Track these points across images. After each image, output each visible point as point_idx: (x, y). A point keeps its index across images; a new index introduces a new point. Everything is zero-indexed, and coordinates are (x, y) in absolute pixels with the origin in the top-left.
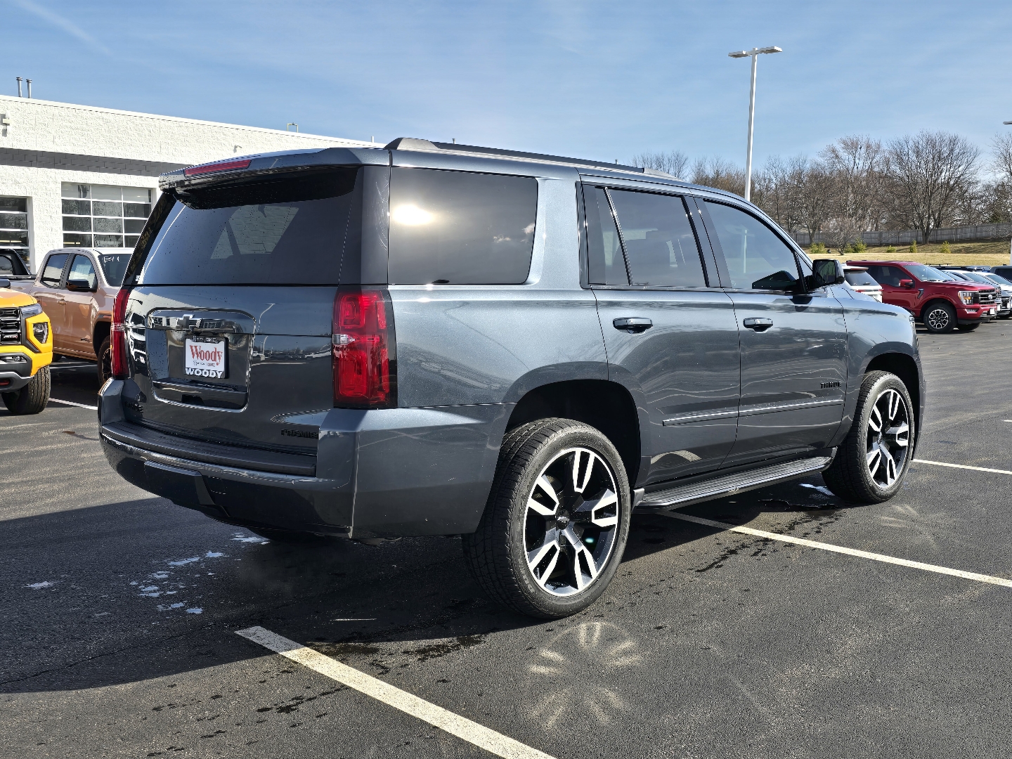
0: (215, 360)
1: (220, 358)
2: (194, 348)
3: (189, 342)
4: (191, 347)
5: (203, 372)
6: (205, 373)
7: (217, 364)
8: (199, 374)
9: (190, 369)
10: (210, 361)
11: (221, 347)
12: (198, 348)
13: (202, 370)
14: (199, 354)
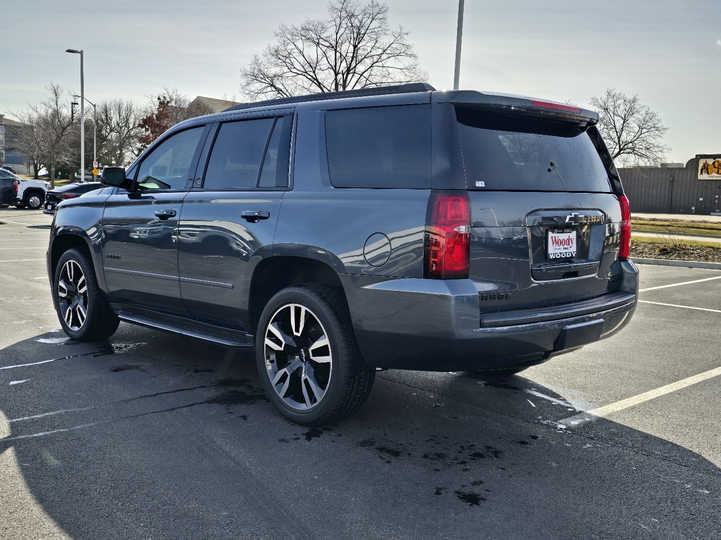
0: (569, 245)
1: (572, 243)
2: (554, 238)
3: (550, 234)
4: (552, 237)
5: (562, 254)
6: (564, 255)
7: (571, 247)
8: (559, 257)
9: (553, 255)
10: (566, 246)
11: (573, 235)
12: (557, 238)
13: (561, 253)
14: (557, 242)
